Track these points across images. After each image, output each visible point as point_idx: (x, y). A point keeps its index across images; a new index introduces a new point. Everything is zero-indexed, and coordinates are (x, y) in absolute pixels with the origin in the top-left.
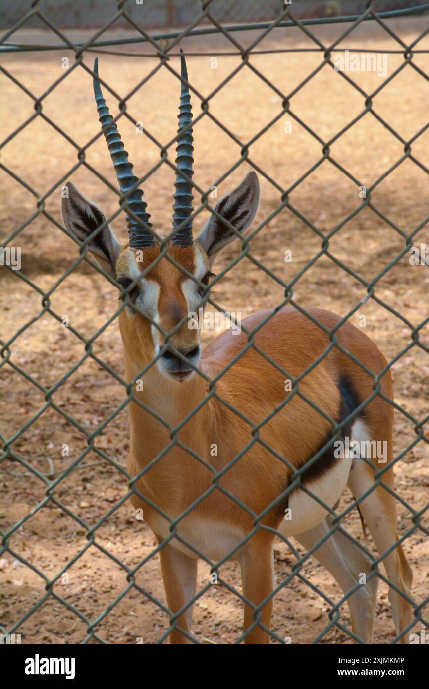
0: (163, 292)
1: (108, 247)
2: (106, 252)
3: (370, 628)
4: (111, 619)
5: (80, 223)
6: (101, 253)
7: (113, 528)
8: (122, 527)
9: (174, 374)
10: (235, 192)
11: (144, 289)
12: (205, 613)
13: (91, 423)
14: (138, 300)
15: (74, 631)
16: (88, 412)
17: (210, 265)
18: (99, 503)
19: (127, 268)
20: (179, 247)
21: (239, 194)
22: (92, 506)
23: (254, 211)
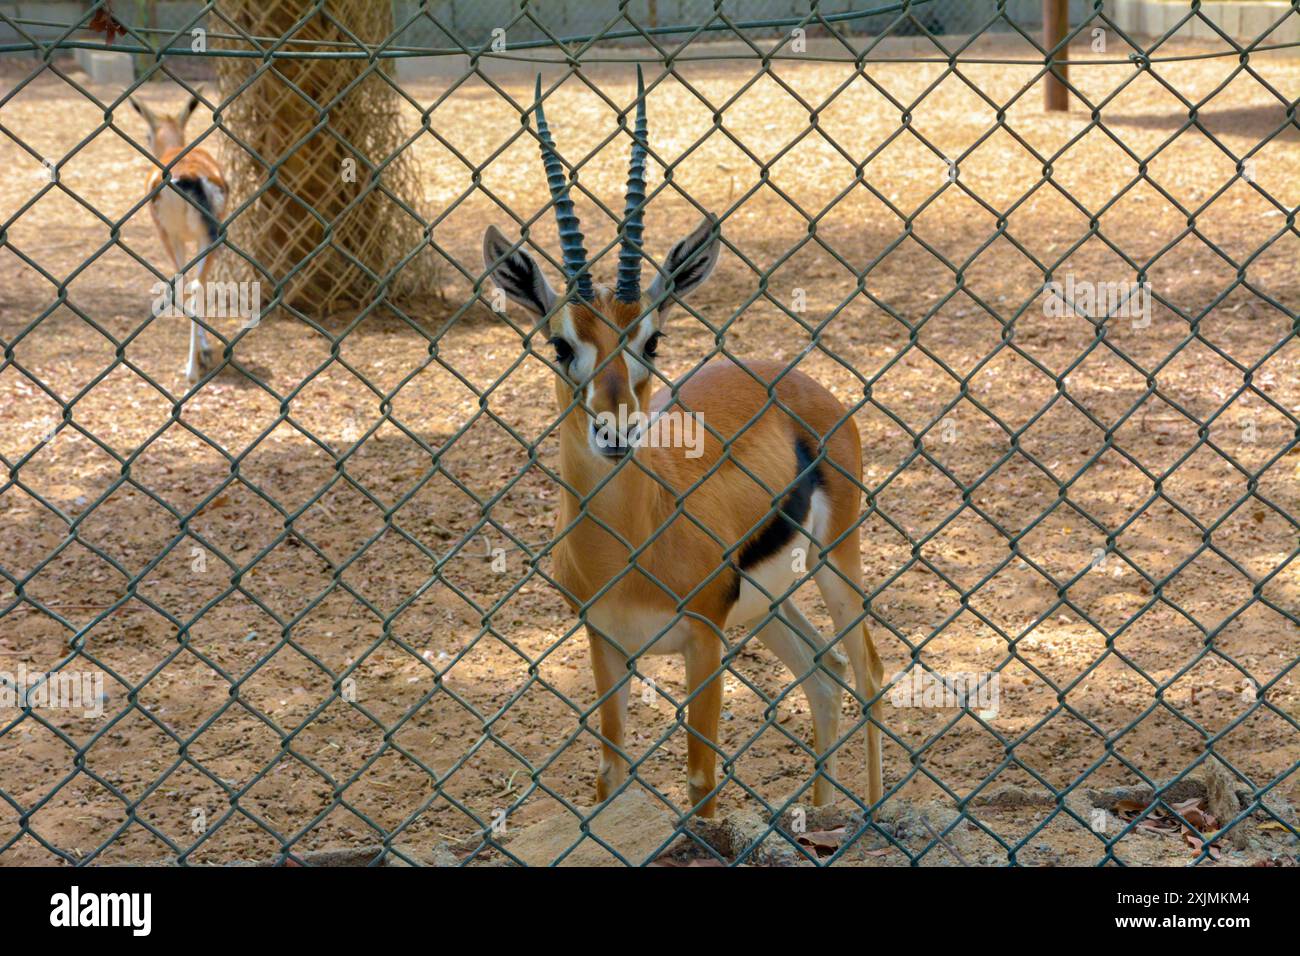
0: (600, 357)
1: (542, 300)
2: (540, 305)
3: (835, 732)
4: (548, 721)
5: (507, 271)
6: (533, 305)
7: (555, 618)
8: (565, 616)
9: (610, 457)
10: (692, 236)
11: (578, 352)
12: (656, 715)
13: (537, 497)
14: (572, 366)
15: (505, 733)
16: (534, 484)
17: (662, 321)
18: (540, 589)
19: (561, 326)
20: (622, 303)
21: (697, 238)
22: (532, 592)
23: (714, 256)
